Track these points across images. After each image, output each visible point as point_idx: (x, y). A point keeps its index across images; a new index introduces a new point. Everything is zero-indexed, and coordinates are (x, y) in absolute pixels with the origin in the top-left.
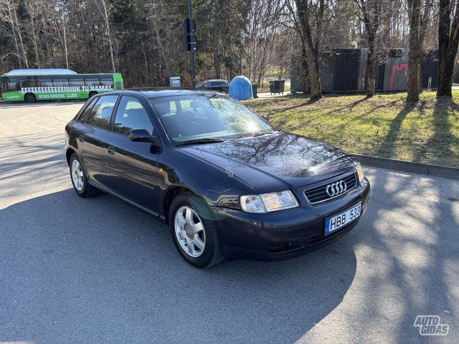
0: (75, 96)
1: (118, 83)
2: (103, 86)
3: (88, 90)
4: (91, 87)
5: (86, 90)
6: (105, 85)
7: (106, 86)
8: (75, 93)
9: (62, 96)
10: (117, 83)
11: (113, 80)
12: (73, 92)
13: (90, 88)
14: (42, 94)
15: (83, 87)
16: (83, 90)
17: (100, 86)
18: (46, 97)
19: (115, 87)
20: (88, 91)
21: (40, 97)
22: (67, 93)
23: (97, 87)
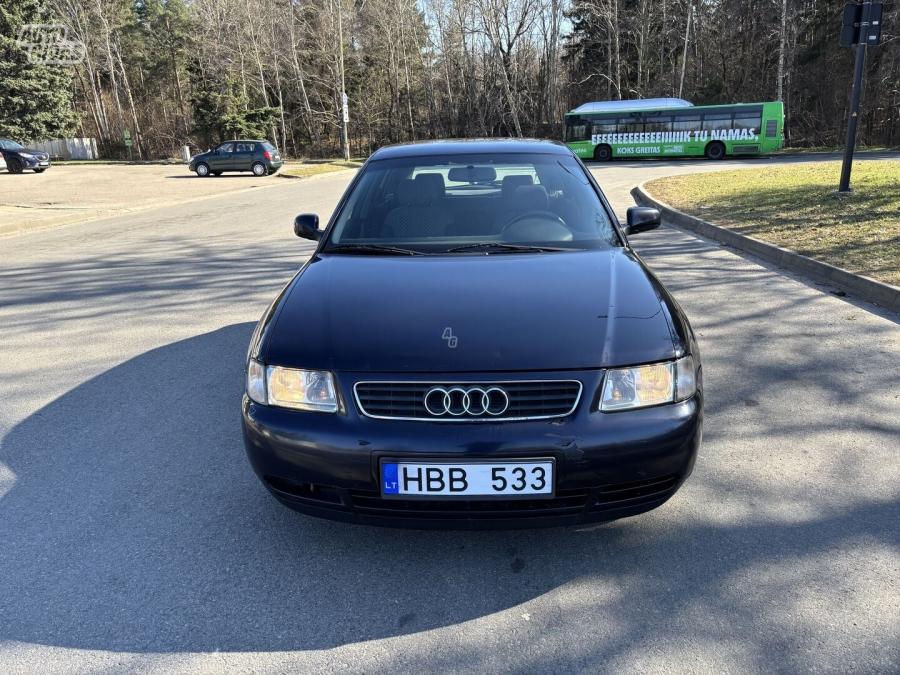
0: (678, 150)
1: (772, 124)
2: (737, 131)
3: (706, 138)
4: (713, 132)
5: (701, 138)
6: (741, 129)
7: (745, 131)
8: (679, 143)
9: (656, 150)
10: (769, 122)
11: (761, 117)
12: (675, 143)
13: (709, 135)
14: (623, 146)
15: (697, 133)
16: (696, 140)
17: (731, 131)
18: (629, 151)
19: (763, 131)
20: (704, 140)
21: (620, 151)
22: (665, 144)
23: (724, 131)
